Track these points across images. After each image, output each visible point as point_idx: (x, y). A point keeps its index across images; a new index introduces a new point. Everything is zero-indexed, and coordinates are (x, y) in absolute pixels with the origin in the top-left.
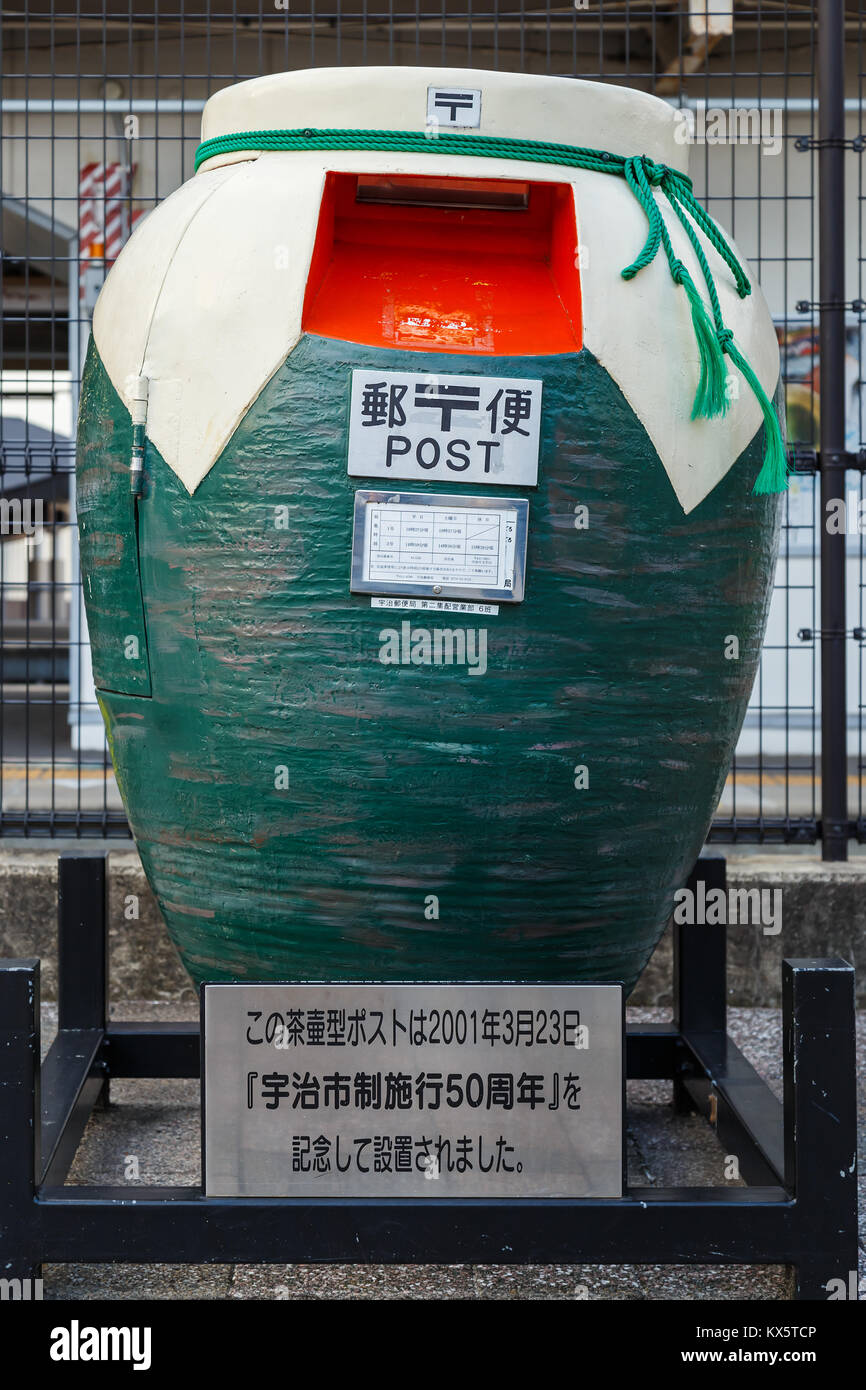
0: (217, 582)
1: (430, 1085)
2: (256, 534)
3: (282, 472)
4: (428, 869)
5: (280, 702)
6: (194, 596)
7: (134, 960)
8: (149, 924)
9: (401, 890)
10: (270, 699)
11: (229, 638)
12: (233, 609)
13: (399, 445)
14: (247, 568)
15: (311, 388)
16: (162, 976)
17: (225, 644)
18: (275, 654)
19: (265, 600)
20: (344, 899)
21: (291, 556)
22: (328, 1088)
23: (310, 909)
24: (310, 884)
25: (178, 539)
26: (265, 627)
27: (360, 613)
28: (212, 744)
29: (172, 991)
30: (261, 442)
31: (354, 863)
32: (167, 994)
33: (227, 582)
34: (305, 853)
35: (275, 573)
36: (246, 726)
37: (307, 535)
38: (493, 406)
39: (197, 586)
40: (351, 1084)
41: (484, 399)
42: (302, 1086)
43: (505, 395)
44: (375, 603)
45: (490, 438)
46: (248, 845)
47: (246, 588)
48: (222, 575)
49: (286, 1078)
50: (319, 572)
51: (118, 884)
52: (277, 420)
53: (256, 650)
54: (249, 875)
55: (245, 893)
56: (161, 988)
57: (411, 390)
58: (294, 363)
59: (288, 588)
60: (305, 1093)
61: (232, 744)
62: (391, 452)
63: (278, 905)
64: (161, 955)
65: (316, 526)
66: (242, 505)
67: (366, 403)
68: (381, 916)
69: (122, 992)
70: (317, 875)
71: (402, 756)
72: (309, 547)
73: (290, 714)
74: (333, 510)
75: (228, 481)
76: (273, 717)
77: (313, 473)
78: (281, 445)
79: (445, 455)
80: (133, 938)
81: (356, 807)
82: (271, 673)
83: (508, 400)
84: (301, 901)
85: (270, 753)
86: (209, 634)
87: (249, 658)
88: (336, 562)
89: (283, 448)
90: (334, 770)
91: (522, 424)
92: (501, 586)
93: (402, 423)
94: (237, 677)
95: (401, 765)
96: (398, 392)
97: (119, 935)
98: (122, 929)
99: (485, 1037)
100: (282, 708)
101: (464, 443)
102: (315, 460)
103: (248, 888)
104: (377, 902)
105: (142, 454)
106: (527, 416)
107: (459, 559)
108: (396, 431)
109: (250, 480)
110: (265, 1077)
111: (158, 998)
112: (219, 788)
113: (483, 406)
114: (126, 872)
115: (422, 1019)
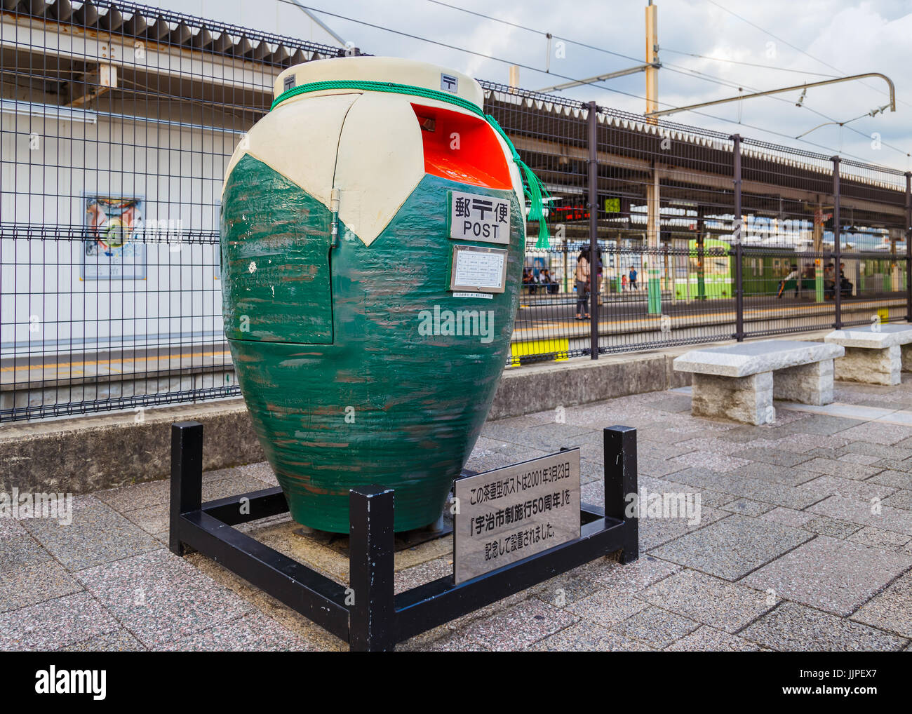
0: (380, 287)
1: (528, 507)
2: (404, 264)
3: (418, 236)
4: (456, 411)
5: (409, 342)
6: (366, 294)
7: (99, 472)
8: (107, 453)
9: (446, 421)
10: (405, 341)
11: (385, 314)
12: (389, 299)
13: (468, 225)
14: (398, 281)
15: (431, 199)
16: (113, 476)
17: (382, 317)
18: (409, 320)
19: (406, 295)
20: (422, 429)
21: (421, 274)
22: (497, 518)
23: (406, 436)
24: (409, 424)
25: (357, 267)
26: (406, 308)
27: (448, 300)
28: (369, 364)
29: (118, 483)
30: (408, 222)
31: (430, 412)
32: (116, 485)
33: (386, 287)
34: (409, 411)
35: (412, 283)
36: (390, 354)
37: (429, 265)
38: (496, 210)
39: (368, 290)
40: (504, 514)
41: (494, 207)
42: (489, 520)
43: (500, 206)
44: (455, 295)
45: (495, 224)
46: (381, 410)
47: (397, 289)
48: (384, 284)
49: (483, 518)
50: (433, 281)
51: (92, 436)
52: (415, 212)
53: (399, 319)
54: (378, 424)
55: (372, 433)
56: (113, 482)
57: (471, 201)
58: (422, 187)
59: (418, 289)
60: (490, 523)
61: (380, 363)
62: (465, 228)
63: (389, 436)
64: (113, 467)
65: (433, 261)
66: (397, 251)
67: (457, 206)
68: (435, 434)
69: (94, 488)
70: (413, 420)
71: (459, 362)
72: (429, 270)
73: (414, 347)
74: (441, 253)
75: (390, 240)
76: (405, 349)
77: (432, 236)
78: (417, 223)
79: (482, 230)
80: (100, 460)
81: (436, 387)
82: (406, 329)
83: (501, 208)
84: (402, 432)
85: (401, 366)
86: (373, 312)
87: (395, 323)
88: (441, 277)
89: (418, 225)
90: (430, 371)
91: (505, 218)
92: (497, 287)
93: (468, 216)
94: (388, 331)
95: (457, 366)
96: (467, 201)
97: (93, 460)
98: (94, 457)
99: (544, 481)
100: (410, 345)
101: (488, 225)
102: (433, 231)
103: (375, 430)
104: (435, 428)
105: (338, 226)
106: (506, 215)
107: (486, 275)
108: (467, 219)
109: (402, 240)
110: (477, 519)
111: (112, 487)
112: (368, 385)
113: (493, 210)
114: (95, 430)
115: (525, 478)
